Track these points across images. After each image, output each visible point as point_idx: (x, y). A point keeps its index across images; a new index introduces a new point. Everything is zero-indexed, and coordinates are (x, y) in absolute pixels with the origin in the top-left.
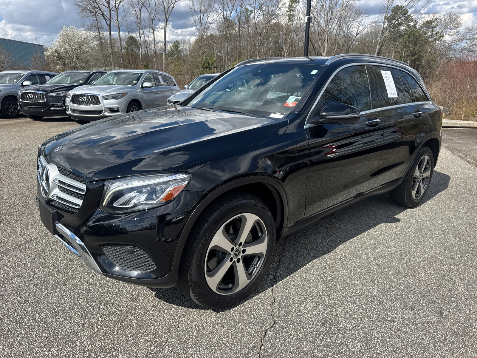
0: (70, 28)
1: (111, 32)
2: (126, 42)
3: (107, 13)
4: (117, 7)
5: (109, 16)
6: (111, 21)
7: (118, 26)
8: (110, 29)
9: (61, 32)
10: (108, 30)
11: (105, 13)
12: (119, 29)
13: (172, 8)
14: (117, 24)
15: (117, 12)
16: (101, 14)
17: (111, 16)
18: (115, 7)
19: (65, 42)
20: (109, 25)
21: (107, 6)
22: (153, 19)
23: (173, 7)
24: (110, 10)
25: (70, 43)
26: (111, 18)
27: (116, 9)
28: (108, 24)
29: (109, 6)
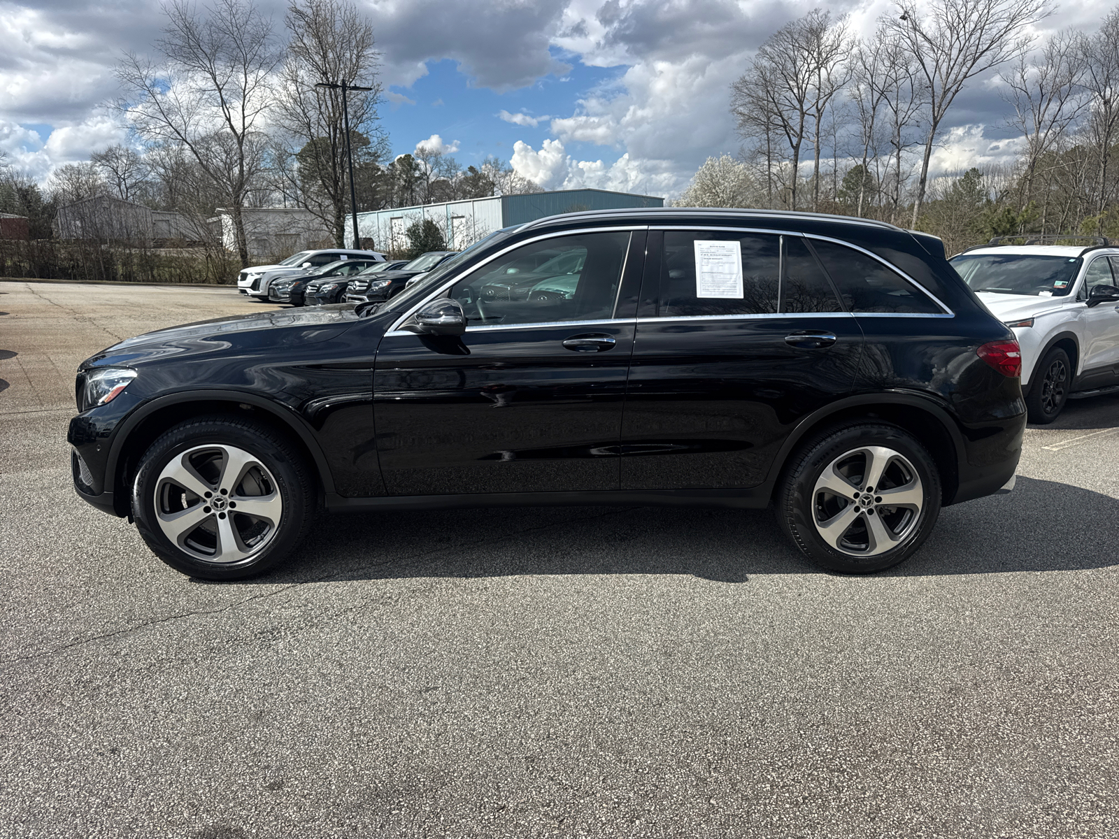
0: (721, 159)
1: (797, 163)
2: (845, 180)
3: (795, 122)
4: (819, 107)
5: (797, 129)
6: (801, 137)
7: (816, 148)
8: (796, 155)
9: (702, 169)
10: (793, 157)
11: (791, 123)
12: (818, 154)
13: (954, 94)
14: (816, 144)
15: (820, 117)
16: (781, 126)
17: (802, 127)
18: (817, 107)
19: (705, 189)
20: (796, 148)
21: (798, 107)
22: (901, 125)
23: (957, 91)
24: (803, 114)
25: (714, 191)
26: (802, 131)
27: (818, 111)
28: (794, 144)
29: (802, 106)
